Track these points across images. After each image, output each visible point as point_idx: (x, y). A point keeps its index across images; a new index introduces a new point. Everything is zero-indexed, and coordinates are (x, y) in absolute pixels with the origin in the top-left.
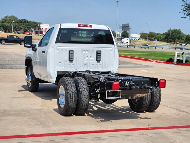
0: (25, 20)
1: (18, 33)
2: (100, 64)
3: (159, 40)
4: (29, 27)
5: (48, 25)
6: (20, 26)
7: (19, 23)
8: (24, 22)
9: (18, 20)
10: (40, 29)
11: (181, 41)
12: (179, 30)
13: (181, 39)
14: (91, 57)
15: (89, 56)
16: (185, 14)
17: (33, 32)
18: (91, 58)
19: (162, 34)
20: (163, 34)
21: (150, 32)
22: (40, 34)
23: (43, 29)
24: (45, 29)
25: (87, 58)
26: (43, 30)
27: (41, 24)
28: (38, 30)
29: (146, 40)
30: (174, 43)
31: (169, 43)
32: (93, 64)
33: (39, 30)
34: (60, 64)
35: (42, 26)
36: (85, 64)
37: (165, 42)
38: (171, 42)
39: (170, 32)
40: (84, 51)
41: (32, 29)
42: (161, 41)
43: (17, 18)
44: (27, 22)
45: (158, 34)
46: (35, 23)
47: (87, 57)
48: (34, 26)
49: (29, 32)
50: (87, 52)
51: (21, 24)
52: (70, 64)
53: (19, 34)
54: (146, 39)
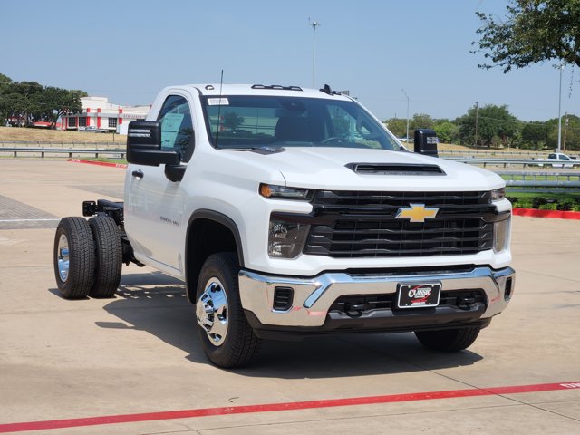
0: (33, 83)
1: (14, 126)
3: (445, 140)
4: (44, 107)
5: (106, 99)
6: (18, 104)
7: (15, 94)
8: (31, 89)
9: (11, 86)
10: (81, 111)
11: (509, 140)
12: (504, 107)
13: (510, 134)
16: (486, 56)
17: (59, 120)
19: (453, 122)
20: (457, 122)
21: (416, 117)
22: (79, 128)
23: (88, 110)
24: (96, 112)
26: (89, 114)
27: (85, 95)
28: (72, 116)
29: (404, 140)
30: (489, 148)
31: (474, 148)
33: (78, 115)
35: (86, 103)
37: (462, 144)
38: (479, 146)
39: (475, 116)
41: (55, 112)
42: (450, 142)
43: (9, 80)
44: (40, 89)
45: (440, 122)
46: (65, 92)
48: (61, 103)
49: (46, 121)
51: (20, 96)
53: (15, 128)
54: (405, 136)
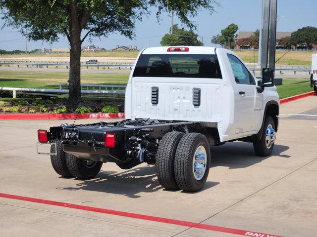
2: (198, 111)
14: (184, 98)
15: (182, 97)
18: (184, 101)
25: (179, 100)
32: (187, 110)
34: (139, 107)
36: (176, 110)
40: (174, 88)
47: (179, 98)
50: (178, 91)
52: (153, 109)
